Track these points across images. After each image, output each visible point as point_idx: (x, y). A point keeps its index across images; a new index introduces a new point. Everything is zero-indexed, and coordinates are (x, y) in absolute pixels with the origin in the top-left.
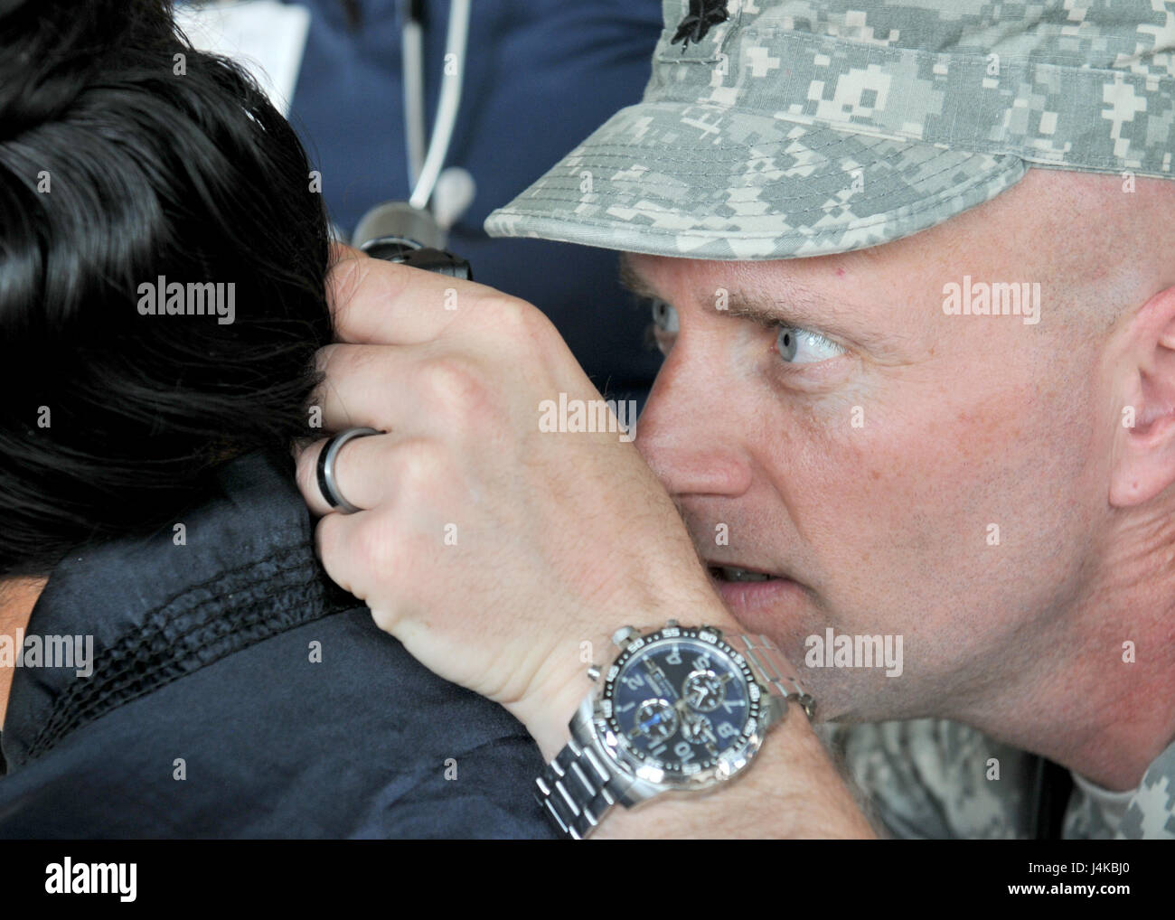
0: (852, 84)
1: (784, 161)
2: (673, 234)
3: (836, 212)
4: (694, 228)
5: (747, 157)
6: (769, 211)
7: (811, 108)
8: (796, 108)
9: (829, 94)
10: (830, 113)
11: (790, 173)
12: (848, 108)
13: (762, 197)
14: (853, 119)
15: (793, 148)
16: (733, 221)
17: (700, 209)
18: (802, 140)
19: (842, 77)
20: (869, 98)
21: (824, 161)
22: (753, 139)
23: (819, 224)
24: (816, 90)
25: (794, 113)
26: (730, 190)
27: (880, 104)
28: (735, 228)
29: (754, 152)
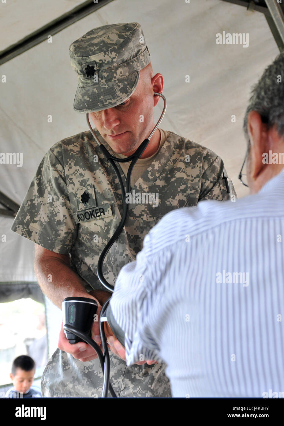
0: (118, 72)
1: (119, 86)
2: (115, 103)
3: (129, 89)
4: (117, 101)
5: (114, 88)
6: (123, 94)
7: (115, 78)
8: (114, 78)
9: (117, 75)
10: (118, 77)
11: (121, 87)
12: (120, 75)
13: (121, 92)
14: (121, 76)
15: (118, 84)
16: (120, 97)
17: (115, 98)
18: (118, 82)
19: (117, 72)
20: (121, 73)
21: (123, 84)
22: (113, 85)
23: (129, 92)
24: (115, 75)
25: (114, 79)
26: (116, 93)
27: (123, 72)
28: (121, 98)
29: (115, 87)
